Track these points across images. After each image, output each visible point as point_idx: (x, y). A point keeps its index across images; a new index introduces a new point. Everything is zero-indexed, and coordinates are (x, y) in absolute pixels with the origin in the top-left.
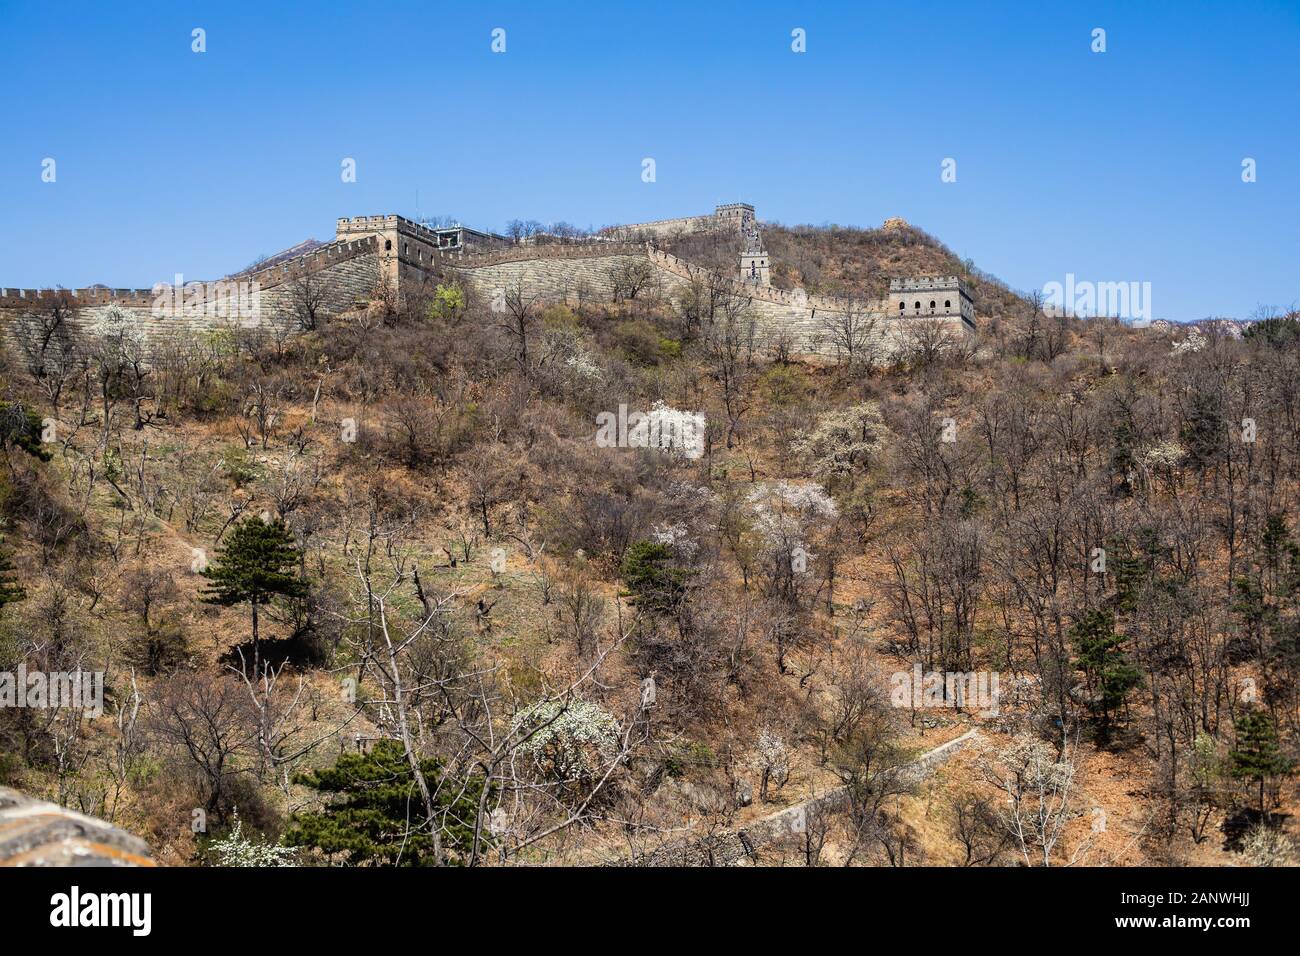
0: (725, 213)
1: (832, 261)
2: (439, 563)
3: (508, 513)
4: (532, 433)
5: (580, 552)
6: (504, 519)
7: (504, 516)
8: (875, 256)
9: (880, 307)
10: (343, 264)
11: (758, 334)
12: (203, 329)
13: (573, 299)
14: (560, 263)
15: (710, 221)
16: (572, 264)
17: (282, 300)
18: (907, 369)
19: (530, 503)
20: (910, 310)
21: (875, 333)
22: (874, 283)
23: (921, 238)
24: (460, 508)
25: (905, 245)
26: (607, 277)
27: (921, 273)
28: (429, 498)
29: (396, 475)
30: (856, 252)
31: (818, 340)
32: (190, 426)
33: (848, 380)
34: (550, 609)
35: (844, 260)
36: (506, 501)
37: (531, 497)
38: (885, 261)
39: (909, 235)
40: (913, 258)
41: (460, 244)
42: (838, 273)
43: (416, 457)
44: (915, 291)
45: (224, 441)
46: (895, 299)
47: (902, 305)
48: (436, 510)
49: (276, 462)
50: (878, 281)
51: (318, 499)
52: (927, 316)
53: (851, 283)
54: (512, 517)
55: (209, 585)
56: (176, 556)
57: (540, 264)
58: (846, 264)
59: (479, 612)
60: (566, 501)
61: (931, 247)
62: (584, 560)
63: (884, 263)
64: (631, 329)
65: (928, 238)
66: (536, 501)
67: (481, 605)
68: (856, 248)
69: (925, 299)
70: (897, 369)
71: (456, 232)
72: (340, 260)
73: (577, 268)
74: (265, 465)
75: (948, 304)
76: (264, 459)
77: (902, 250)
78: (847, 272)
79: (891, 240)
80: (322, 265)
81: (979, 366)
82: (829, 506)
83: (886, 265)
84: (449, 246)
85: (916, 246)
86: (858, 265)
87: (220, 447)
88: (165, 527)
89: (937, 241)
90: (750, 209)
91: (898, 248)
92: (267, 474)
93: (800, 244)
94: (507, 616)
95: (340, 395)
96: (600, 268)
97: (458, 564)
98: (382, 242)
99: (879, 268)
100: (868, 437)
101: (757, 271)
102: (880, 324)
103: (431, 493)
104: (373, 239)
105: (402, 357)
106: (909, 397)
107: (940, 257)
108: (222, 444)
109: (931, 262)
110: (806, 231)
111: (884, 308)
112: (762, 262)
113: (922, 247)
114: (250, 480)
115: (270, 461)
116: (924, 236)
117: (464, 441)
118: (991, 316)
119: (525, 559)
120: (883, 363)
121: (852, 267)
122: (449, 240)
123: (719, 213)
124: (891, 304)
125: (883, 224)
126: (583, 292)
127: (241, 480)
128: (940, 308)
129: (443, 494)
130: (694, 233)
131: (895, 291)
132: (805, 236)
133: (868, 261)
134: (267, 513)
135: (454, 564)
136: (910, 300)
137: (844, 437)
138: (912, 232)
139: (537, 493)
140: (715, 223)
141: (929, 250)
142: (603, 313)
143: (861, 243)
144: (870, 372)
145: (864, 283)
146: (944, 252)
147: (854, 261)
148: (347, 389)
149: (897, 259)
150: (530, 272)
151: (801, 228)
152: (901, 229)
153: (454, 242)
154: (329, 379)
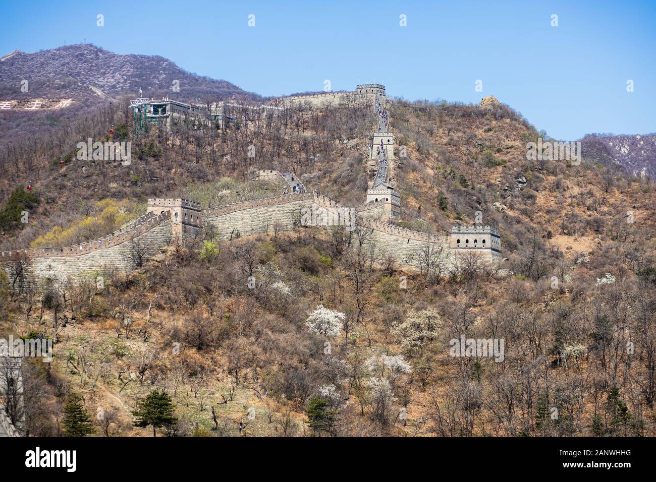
0: (364, 91)
1: (441, 130)
2: (219, 402)
3: (248, 373)
4: (259, 333)
5: (283, 396)
6: (245, 377)
7: (245, 375)
8: (473, 127)
9: (446, 240)
10: (154, 229)
11: (376, 251)
12: (85, 268)
13: (272, 233)
14: (263, 209)
15: (352, 96)
16: (270, 209)
17: (125, 250)
18: (458, 280)
19: (258, 369)
20: (463, 243)
21: (443, 255)
22: (471, 148)
23: (508, 113)
24: (224, 370)
25: (496, 119)
26: (290, 215)
27: (506, 141)
28: (208, 365)
29: (192, 352)
30: (459, 124)
31: (411, 257)
32: (88, 324)
33: (426, 284)
34: (271, 425)
35: (450, 130)
36: (247, 367)
37: (258, 366)
38: (481, 131)
39: (499, 111)
40: (501, 128)
41: (168, 113)
42: (445, 140)
43: (201, 343)
44: (466, 233)
45: (106, 333)
46: (454, 237)
47: (458, 241)
48: (213, 371)
49: (134, 346)
50: (474, 146)
51: (157, 366)
52: (472, 248)
53: (454, 148)
54: (250, 375)
55: (136, 419)
56: (109, 401)
57: (252, 211)
58: (451, 133)
59: (240, 427)
60: (275, 368)
61: (516, 120)
62: (286, 400)
63: (480, 133)
64: (304, 252)
65: (513, 113)
66: (261, 368)
67: (241, 424)
68: (459, 120)
69: (471, 238)
70: (453, 279)
71: (166, 105)
72: (153, 226)
73: (274, 211)
74: (129, 347)
75: (484, 242)
76: (128, 344)
77: (494, 122)
78: (452, 139)
79: (485, 114)
80: (145, 231)
81: (499, 280)
82: (407, 367)
83: (481, 134)
84: (160, 115)
85: (504, 119)
86: (460, 134)
87: (105, 337)
88: (100, 386)
89: (520, 115)
90: (382, 87)
91: (490, 121)
92: (131, 352)
93: (418, 116)
94: (252, 429)
95: (160, 307)
96: (286, 210)
97: (228, 402)
98: (173, 213)
99: (476, 136)
100: (431, 328)
101: (384, 147)
102: (446, 250)
103: (209, 362)
104: (169, 212)
105: (190, 285)
106: (458, 298)
107: (521, 129)
108: (106, 335)
109: (515, 133)
110: (423, 105)
111: (449, 241)
112: (389, 141)
113: (508, 121)
114: (122, 355)
115: (131, 346)
116: (510, 112)
117: (225, 334)
118: (556, 175)
119: (257, 400)
120: (446, 275)
121: (456, 136)
122: (160, 110)
123: (359, 90)
124: (452, 240)
125: (481, 101)
126: (277, 227)
127: (120, 355)
128: (480, 244)
129: (215, 363)
130: (340, 105)
131: (455, 233)
132: (422, 110)
133: (468, 131)
134: (134, 373)
135: (226, 402)
136: (463, 238)
137: (417, 327)
138: (501, 109)
139: (262, 364)
140: (356, 99)
141: (513, 122)
142: (287, 239)
143: (463, 116)
144: (438, 280)
145: (463, 149)
146: (525, 124)
147: (458, 130)
148: (162, 302)
149: (490, 130)
150: (247, 216)
151: (420, 102)
152: (494, 105)
153: (164, 111)
154: (152, 297)
